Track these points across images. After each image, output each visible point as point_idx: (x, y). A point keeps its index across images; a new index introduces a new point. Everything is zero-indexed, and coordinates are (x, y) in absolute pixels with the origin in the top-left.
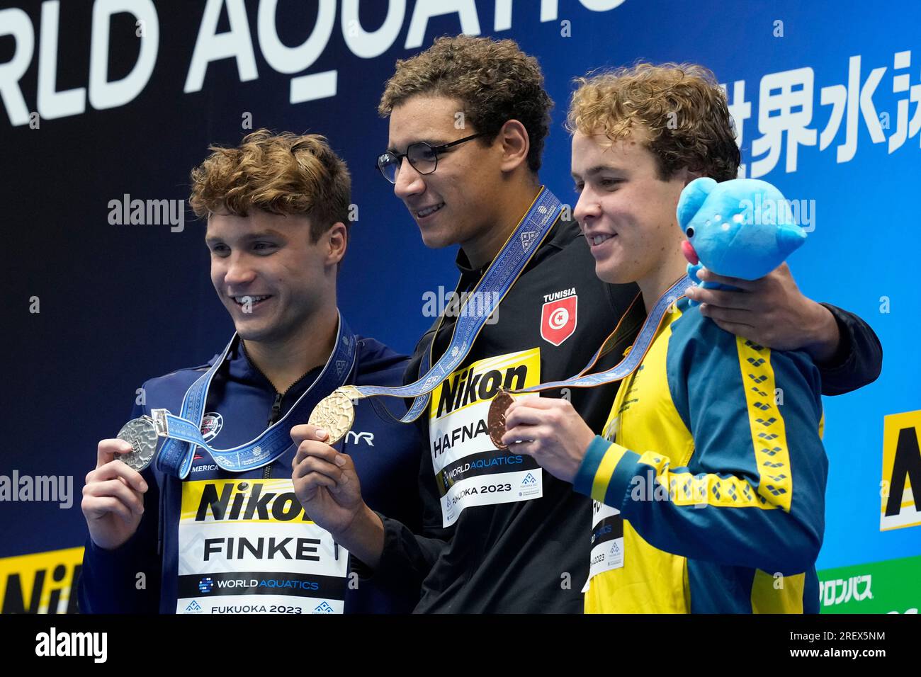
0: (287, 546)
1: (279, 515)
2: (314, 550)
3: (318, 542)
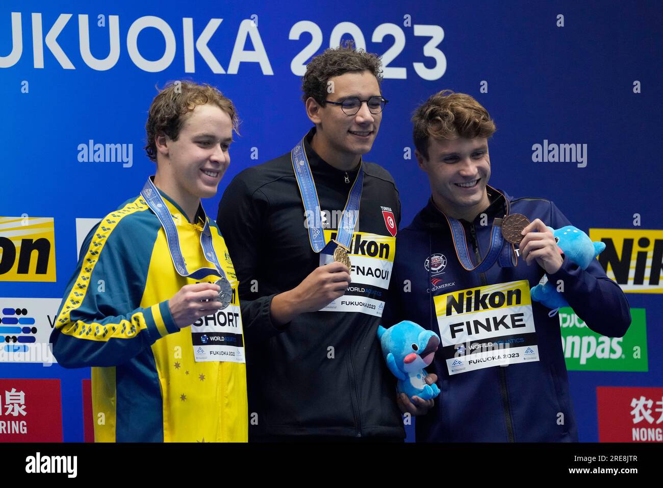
0: (505, 321)
1: (494, 305)
2: (521, 320)
3: (522, 315)
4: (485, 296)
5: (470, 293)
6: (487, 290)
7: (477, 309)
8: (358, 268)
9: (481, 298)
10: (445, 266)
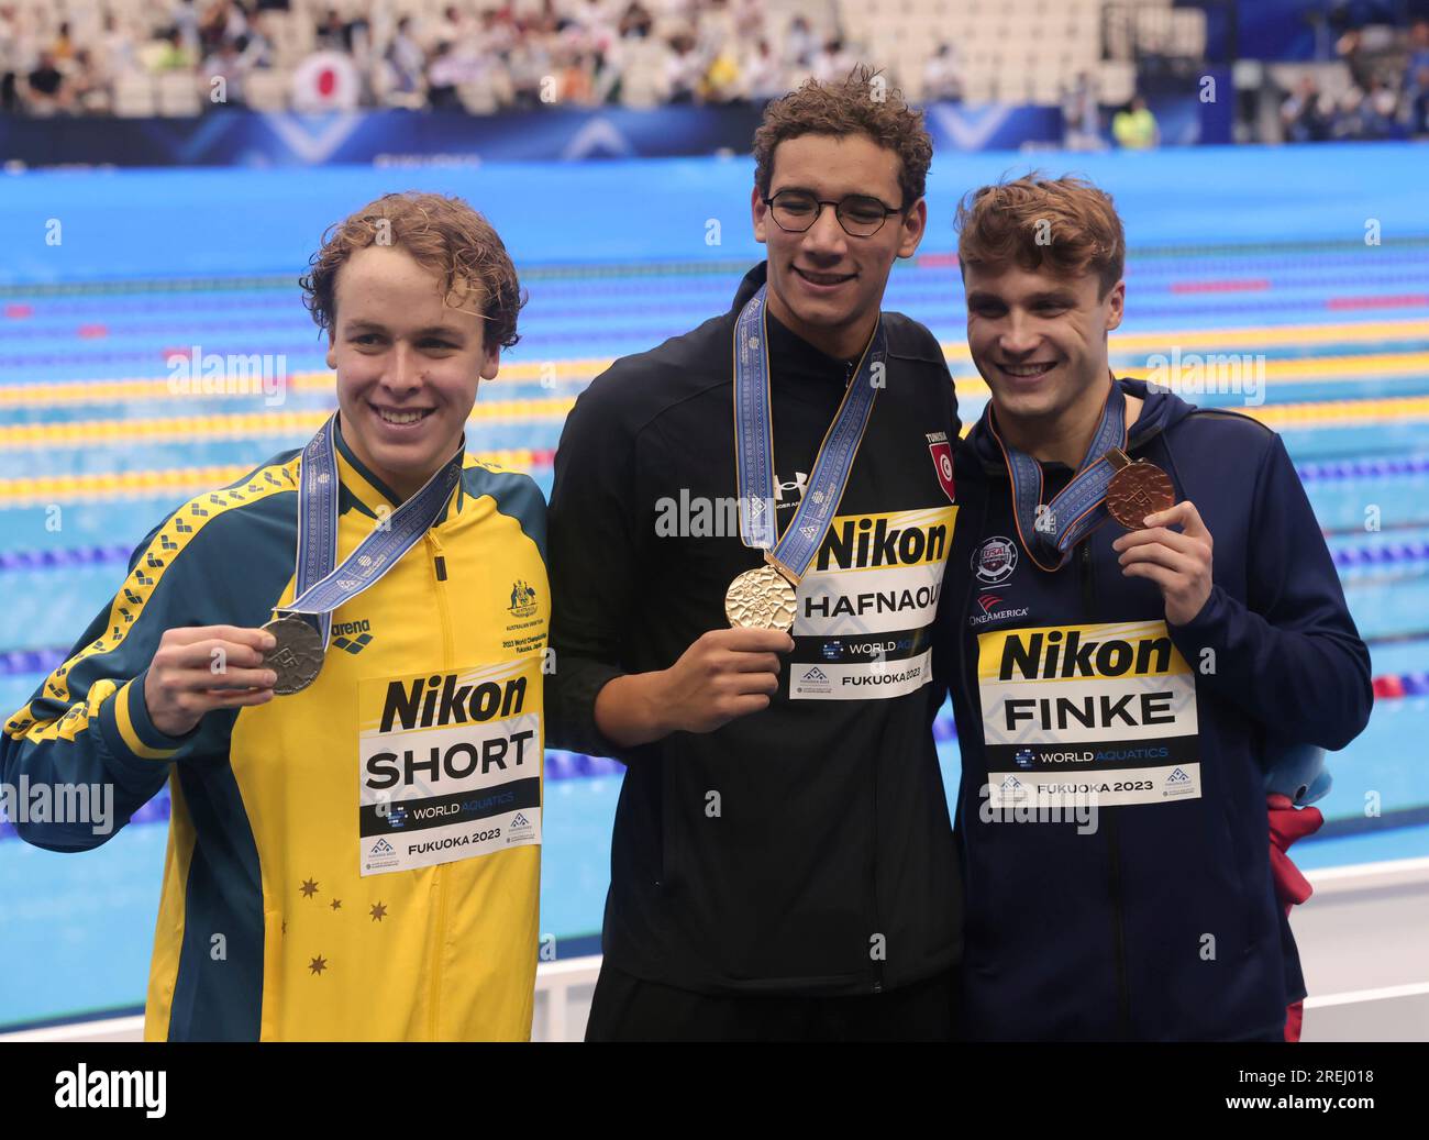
4: (1090, 647)
6: (1094, 634)
7: (1068, 672)
8: (881, 597)
9: (1079, 650)
10: (1012, 569)
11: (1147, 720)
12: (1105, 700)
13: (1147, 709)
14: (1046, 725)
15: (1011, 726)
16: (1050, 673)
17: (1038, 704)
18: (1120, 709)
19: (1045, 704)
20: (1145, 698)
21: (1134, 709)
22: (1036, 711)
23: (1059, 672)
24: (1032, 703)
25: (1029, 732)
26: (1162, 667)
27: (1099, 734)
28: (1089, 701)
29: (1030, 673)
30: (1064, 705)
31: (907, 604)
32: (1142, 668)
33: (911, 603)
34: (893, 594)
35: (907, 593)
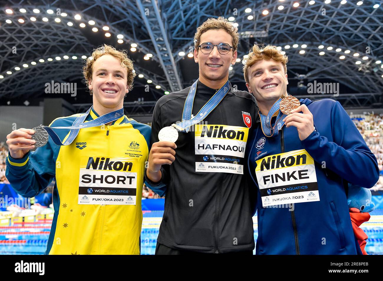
4: (283, 159)
5: (274, 157)
6: (284, 155)
7: (278, 167)
8: (220, 146)
9: (280, 160)
10: (264, 144)
11: (300, 178)
12: (288, 173)
13: (300, 175)
14: (273, 182)
15: (265, 183)
16: (273, 167)
17: (271, 176)
18: (292, 175)
19: (272, 176)
20: (300, 172)
21: (296, 175)
22: (270, 178)
23: (275, 167)
24: (269, 176)
25: (269, 185)
26: (304, 162)
27: (287, 183)
28: (284, 174)
29: (268, 168)
30: (277, 176)
31: (229, 149)
32: (298, 163)
33: (230, 149)
34: (224, 146)
35: (229, 146)
